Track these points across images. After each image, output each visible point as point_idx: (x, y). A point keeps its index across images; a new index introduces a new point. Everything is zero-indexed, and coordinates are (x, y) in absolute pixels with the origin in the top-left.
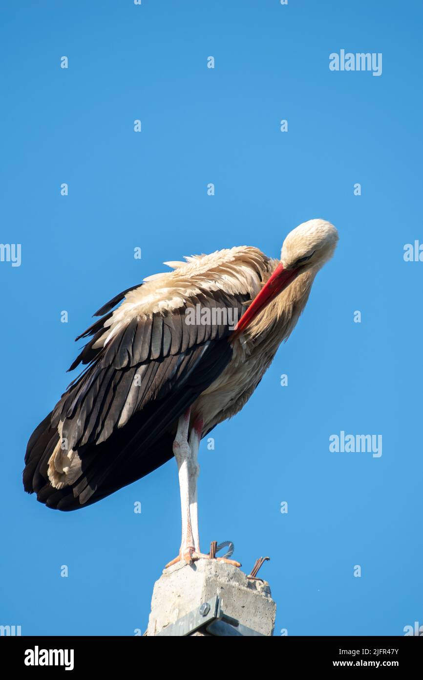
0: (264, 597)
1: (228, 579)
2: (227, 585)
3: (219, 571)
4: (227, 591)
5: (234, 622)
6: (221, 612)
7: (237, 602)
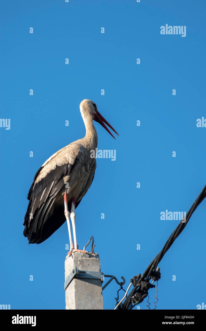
0: (95, 259)
1: (81, 257)
2: (81, 260)
3: (78, 256)
4: (82, 262)
5: (84, 272)
6: (78, 270)
7: (86, 264)
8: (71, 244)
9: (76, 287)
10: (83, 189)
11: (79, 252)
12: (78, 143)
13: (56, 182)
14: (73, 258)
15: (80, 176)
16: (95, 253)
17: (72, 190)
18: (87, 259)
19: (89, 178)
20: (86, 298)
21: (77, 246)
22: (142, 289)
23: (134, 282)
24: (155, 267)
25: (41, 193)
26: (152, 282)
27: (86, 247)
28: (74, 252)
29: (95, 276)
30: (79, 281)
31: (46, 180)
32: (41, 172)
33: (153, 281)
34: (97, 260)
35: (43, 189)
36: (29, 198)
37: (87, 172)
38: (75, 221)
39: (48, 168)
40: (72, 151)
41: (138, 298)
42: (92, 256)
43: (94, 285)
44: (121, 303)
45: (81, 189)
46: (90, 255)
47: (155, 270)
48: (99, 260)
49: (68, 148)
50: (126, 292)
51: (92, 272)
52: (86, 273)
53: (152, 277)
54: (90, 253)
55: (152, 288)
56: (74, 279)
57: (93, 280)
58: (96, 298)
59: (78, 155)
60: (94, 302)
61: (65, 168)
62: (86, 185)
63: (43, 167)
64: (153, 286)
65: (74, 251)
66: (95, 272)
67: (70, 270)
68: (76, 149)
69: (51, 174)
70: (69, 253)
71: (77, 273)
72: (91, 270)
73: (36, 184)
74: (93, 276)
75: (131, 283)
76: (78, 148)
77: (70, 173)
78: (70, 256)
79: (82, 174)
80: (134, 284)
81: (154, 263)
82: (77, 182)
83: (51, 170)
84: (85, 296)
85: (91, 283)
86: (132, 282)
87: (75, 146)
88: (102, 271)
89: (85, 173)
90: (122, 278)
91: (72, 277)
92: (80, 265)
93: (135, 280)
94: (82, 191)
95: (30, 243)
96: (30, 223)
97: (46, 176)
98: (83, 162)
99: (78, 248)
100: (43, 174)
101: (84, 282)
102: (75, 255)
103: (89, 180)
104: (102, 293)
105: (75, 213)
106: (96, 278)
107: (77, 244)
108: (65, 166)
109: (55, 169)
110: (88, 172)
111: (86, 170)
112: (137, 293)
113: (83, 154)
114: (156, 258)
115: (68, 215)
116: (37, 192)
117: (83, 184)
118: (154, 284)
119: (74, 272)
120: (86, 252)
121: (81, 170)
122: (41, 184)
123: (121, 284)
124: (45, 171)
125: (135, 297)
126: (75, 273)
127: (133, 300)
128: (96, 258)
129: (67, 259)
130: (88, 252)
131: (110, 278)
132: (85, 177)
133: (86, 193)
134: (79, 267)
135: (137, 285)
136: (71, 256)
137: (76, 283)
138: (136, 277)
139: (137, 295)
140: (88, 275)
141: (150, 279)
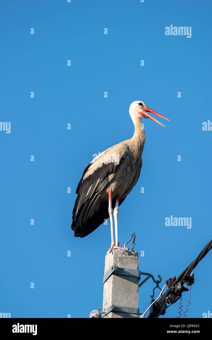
1: (121, 255)
2: (121, 257)
3: (118, 253)
4: (121, 259)
5: (122, 269)
6: (117, 267)
7: (125, 261)
8: (113, 241)
9: (114, 283)
10: (128, 188)
11: (119, 249)
12: (125, 143)
13: (102, 180)
14: (113, 255)
15: (125, 175)
16: (134, 252)
17: (117, 189)
18: (127, 257)
19: (134, 177)
20: (123, 295)
21: (118, 243)
22: (175, 291)
23: (169, 284)
24: (189, 273)
25: (87, 189)
26: (185, 285)
27: (126, 244)
28: (114, 249)
29: (132, 274)
30: (116, 277)
31: (93, 177)
32: (89, 168)
33: (187, 285)
34: (135, 258)
35: (90, 185)
36: (77, 193)
37: (132, 172)
38: (117, 218)
39: (95, 166)
40: (119, 150)
41: (172, 299)
42: (132, 254)
43: (131, 282)
44: (156, 301)
45: (127, 187)
46: (129, 253)
47: (189, 276)
48: (138, 258)
49: (115, 147)
50: (161, 290)
51: (130, 270)
52: (124, 270)
53: (186, 282)
54: (130, 251)
55: (185, 292)
56: (112, 275)
57: (130, 277)
58: (132, 295)
59: (124, 155)
60: (130, 299)
61: (111, 166)
62: (131, 184)
63: (91, 164)
64: (186, 290)
65: (115, 247)
66: (133, 270)
67: (109, 265)
68: (122, 149)
69: (98, 171)
70: (110, 249)
71: (116, 270)
72: (129, 268)
73: (84, 180)
74: (131, 273)
75: (166, 285)
76: (125, 148)
77: (115, 172)
78: (110, 252)
79: (127, 173)
80: (169, 285)
81: (189, 269)
82: (123, 180)
83: (98, 168)
84: (122, 292)
85: (129, 280)
86: (167, 283)
87: (122, 146)
88: (139, 270)
89: (131, 172)
90: (159, 276)
91: (111, 273)
92: (119, 262)
93: (170, 282)
94: (127, 189)
95: (75, 236)
96: (76, 217)
97: (93, 173)
98: (129, 163)
99: (118, 246)
100: (90, 172)
101: (122, 279)
102: (115, 252)
103: (134, 178)
104: (138, 291)
105: (118, 211)
106: (134, 276)
107: (118, 241)
108: (111, 165)
109: (102, 167)
110: (134, 171)
111: (132, 170)
112: (171, 294)
113: (129, 154)
114: (190, 265)
115: (111, 212)
116: (84, 188)
117: (128, 183)
118: (187, 288)
119: (112, 269)
120: (125, 250)
121: (126, 169)
122: (88, 181)
123: (158, 283)
124: (92, 168)
125: (169, 298)
126: (114, 270)
127: (167, 300)
128: (135, 256)
129: (107, 255)
130: (128, 250)
131: (147, 276)
132: (130, 176)
133: (131, 191)
134: (119, 264)
135: (172, 288)
136: (112, 252)
137: (114, 279)
138: (171, 279)
139: (170, 296)
140: (126, 272)
141: (184, 282)
